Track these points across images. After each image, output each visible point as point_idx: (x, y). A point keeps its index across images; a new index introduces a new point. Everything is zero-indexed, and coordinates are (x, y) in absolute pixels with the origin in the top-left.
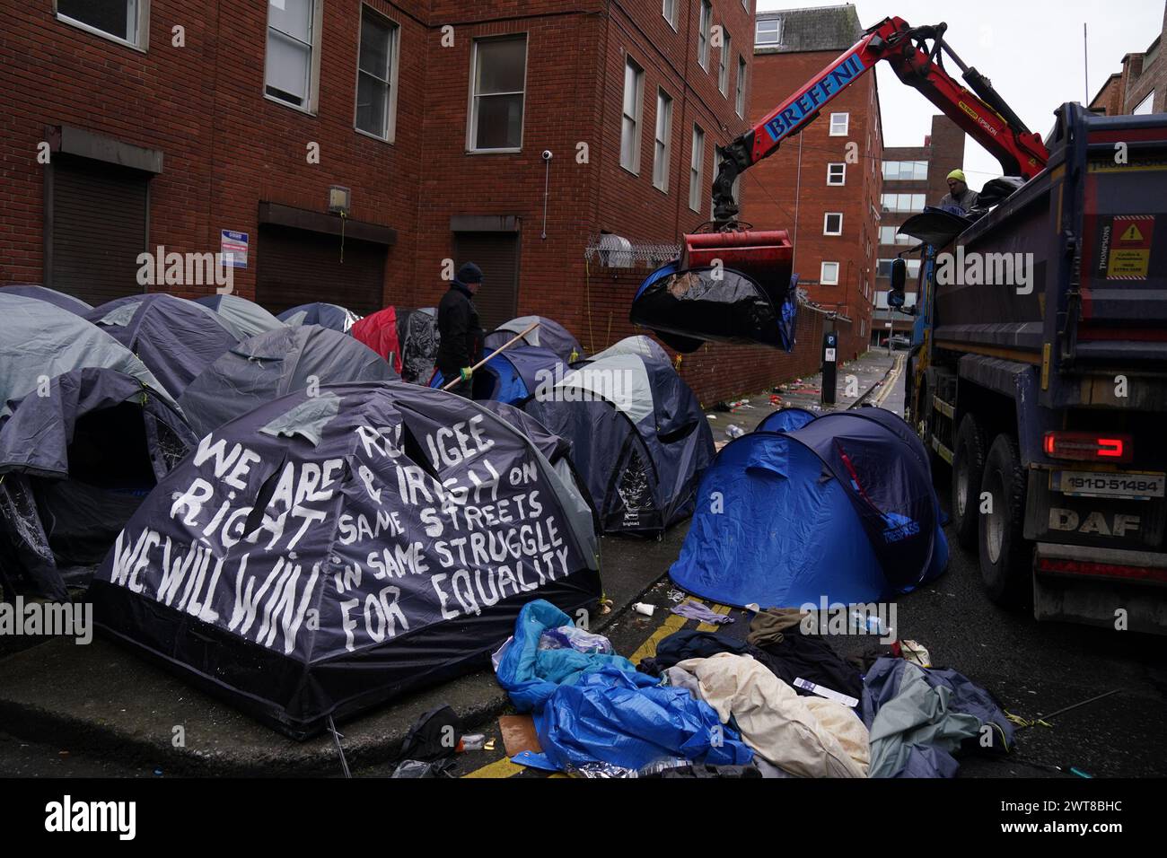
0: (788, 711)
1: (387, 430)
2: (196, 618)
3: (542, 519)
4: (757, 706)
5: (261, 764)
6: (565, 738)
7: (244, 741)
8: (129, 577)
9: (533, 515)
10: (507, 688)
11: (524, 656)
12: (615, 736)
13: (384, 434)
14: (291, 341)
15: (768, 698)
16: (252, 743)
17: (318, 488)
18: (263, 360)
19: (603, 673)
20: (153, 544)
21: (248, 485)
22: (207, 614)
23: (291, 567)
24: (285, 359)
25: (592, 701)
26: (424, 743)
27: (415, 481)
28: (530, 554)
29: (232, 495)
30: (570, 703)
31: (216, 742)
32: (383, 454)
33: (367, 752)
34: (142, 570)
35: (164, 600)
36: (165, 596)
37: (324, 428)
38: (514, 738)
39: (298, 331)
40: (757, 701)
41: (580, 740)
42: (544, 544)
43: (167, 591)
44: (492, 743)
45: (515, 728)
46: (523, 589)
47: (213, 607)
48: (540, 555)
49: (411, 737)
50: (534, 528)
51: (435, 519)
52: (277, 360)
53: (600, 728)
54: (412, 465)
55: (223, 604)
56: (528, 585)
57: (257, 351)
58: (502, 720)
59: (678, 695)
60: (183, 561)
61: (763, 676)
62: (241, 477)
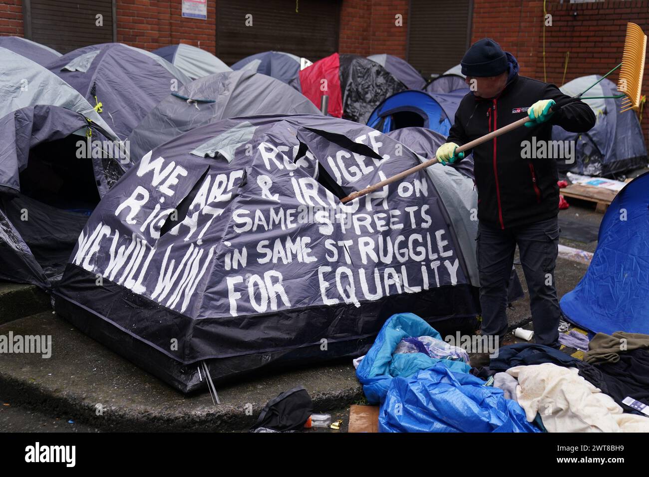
0: (589, 417)
1: (286, 149)
2: (130, 291)
3: (432, 230)
4: (562, 410)
5: (144, 419)
6: (392, 422)
7: (134, 402)
8: (84, 259)
9: (424, 225)
10: (362, 382)
11: (380, 355)
12: (433, 423)
13: (283, 152)
14: (223, 84)
15: (570, 403)
16: (140, 403)
17: (225, 192)
18: (200, 102)
19: (433, 370)
20: (105, 235)
21: (175, 194)
22: (138, 288)
23: (198, 251)
24: (217, 101)
25: (415, 391)
26: (277, 415)
27: (309, 190)
28: (418, 260)
29: (162, 200)
30: (400, 393)
31: (113, 400)
32: (281, 167)
33: (230, 418)
34: (94, 254)
35: (109, 277)
36: (110, 273)
37: (237, 149)
38: (358, 422)
39: (230, 76)
40: (562, 405)
41: (403, 424)
42: (433, 253)
43: (112, 270)
44: (337, 424)
45: (362, 415)
46: (407, 291)
47: (143, 284)
48: (428, 261)
49: (267, 410)
50: (424, 238)
51: (327, 221)
52: (210, 102)
53: (420, 415)
54: (307, 176)
55: (151, 280)
56: (412, 288)
57: (195, 94)
58: (353, 408)
59: (492, 393)
60: (126, 248)
61: (570, 382)
62: (171, 187)
